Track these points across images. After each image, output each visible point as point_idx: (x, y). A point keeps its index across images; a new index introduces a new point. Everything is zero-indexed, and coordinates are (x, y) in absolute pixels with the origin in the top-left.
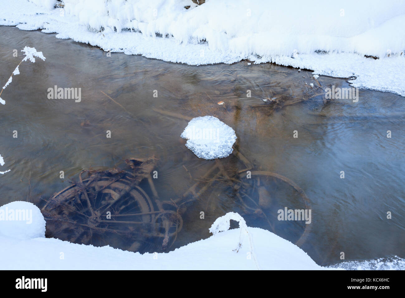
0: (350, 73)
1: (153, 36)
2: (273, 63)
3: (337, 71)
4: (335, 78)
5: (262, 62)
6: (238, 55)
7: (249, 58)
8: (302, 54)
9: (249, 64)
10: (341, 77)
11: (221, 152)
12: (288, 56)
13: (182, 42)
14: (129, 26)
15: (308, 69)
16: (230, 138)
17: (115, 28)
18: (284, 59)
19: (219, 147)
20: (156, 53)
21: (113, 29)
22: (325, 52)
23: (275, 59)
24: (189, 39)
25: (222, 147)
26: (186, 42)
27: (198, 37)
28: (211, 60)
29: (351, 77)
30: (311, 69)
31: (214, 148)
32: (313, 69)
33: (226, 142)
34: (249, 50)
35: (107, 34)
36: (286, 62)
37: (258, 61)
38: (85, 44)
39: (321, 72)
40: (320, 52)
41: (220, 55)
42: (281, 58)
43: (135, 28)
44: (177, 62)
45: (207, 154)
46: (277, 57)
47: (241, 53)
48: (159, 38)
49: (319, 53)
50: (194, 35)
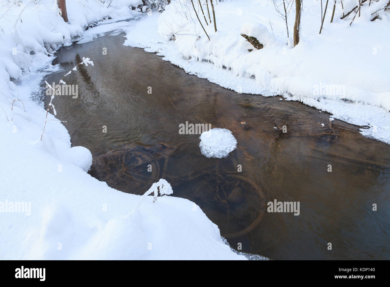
0: (366, 122)
1: (221, 68)
2: (301, 102)
3: (354, 118)
4: (349, 124)
5: (292, 100)
6: (276, 92)
7: (283, 95)
8: (328, 99)
9: (281, 99)
10: (355, 124)
11: (218, 155)
12: (315, 99)
13: (238, 75)
14: (207, 58)
15: (328, 112)
16: (230, 147)
17: (198, 58)
18: (310, 101)
19: (219, 151)
20: (217, 80)
21: (197, 59)
22: (351, 101)
23: (303, 99)
24: (243, 74)
25: (221, 151)
26: (240, 75)
27: (250, 73)
28: (253, 91)
29: (365, 126)
30: (331, 112)
31: (215, 150)
32: (332, 113)
33: (226, 149)
34: (284, 89)
35: (192, 62)
36: (311, 103)
37: (289, 99)
38: (176, 66)
39: (339, 116)
40: (348, 101)
41: (262, 88)
42: (308, 99)
43: (211, 60)
44: (228, 88)
45: (208, 153)
46: (305, 98)
47: (278, 90)
48: (224, 70)
49: (346, 101)
50: (247, 71)
